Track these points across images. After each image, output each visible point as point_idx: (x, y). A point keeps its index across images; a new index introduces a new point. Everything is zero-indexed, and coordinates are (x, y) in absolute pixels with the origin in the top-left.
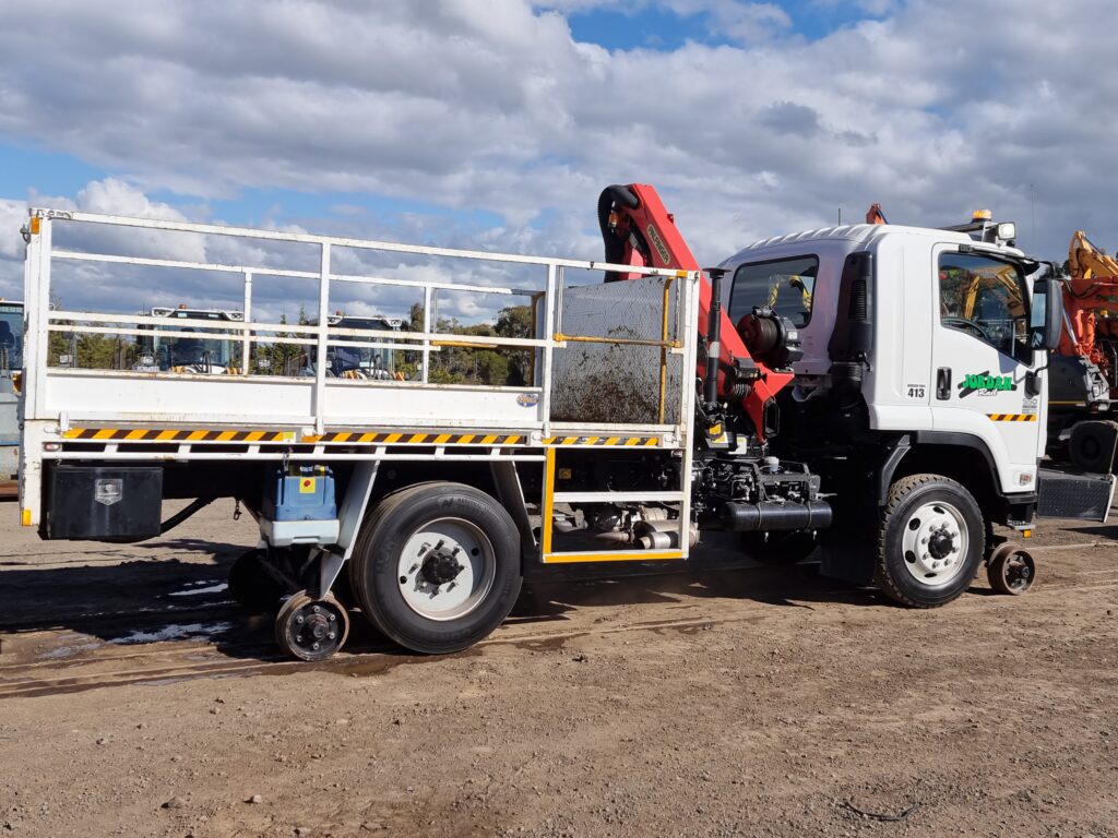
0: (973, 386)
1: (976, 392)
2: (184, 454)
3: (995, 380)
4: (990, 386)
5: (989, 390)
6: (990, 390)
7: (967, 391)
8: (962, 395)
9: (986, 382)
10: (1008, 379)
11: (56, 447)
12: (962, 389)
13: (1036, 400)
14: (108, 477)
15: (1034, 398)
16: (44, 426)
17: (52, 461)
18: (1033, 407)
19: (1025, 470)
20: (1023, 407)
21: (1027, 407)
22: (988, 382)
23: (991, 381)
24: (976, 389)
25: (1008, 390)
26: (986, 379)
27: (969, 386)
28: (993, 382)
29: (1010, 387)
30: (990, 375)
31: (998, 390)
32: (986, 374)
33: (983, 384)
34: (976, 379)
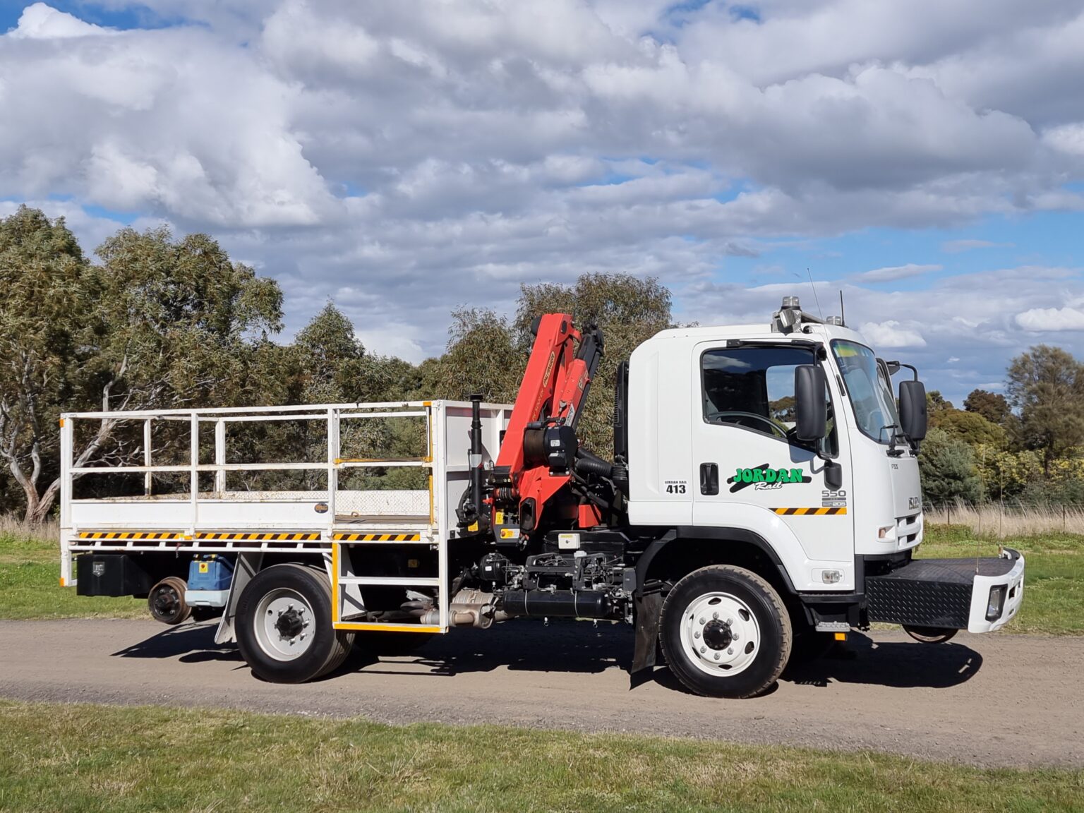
0: (747, 480)
1: (753, 485)
2: (130, 547)
3: (778, 473)
4: (772, 479)
5: (768, 484)
6: (773, 484)
7: (739, 485)
8: (733, 490)
9: (765, 476)
10: (799, 472)
11: (74, 543)
12: (733, 484)
13: (845, 492)
14: (99, 560)
15: (840, 489)
16: (75, 531)
17: (74, 552)
18: (839, 499)
19: (831, 568)
20: (823, 499)
21: (829, 499)
22: (768, 475)
23: (771, 474)
24: (752, 483)
25: (798, 482)
26: (764, 472)
27: (742, 480)
28: (774, 475)
29: (801, 480)
30: (769, 468)
31: (783, 483)
32: (765, 467)
33: (762, 477)
34: (750, 473)
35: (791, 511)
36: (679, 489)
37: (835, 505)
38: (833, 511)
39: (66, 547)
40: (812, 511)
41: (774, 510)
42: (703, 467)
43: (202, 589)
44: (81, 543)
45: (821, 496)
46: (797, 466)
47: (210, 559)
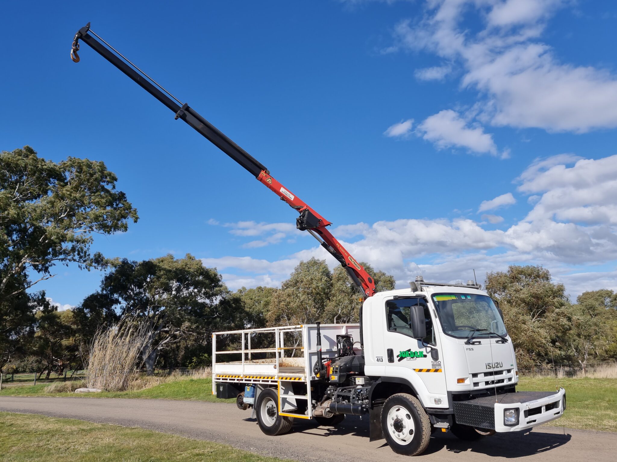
0: (404, 356)
1: (406, 358)
2: (229, 381)
3: (414, 353)
4: (412, 356)
5: (411, 358)
6: (413, 358)
7: (401, 359)
8: (399, 360)
9: (410, 354)
10: (422, 352)
11: (216, 379)
12: (399, 358)
13: (440, 362)
14: (222, 385)
15: (439, 361)
16: (215, 375)
17: (216, 382)
18: (438, 365)
19: (437, 396)
20: (432, 365)
21: (434, 365)
22: (411, 354)
23: (412, 354)
24: (405, 357)
25: (422, 357)
26: (409, 353)
27: (402, 356)
28: (413, 354)
29: (423, 356)
30: (411, 351)
31: (417, 357)
32: (409, 350)
33: (409, 355)
34: (404, 353)
35: (420, 370)
36: (381, 360)
37: (437, 368)
38: (436, 371)
39: (214, 380)
40: (428, 371)
41: (414, 370)
42: (388, 350)
43: (248, 397)
44: (218, 379)
45: (431, 364)
46: (421, 350)
47: (250, 386)
